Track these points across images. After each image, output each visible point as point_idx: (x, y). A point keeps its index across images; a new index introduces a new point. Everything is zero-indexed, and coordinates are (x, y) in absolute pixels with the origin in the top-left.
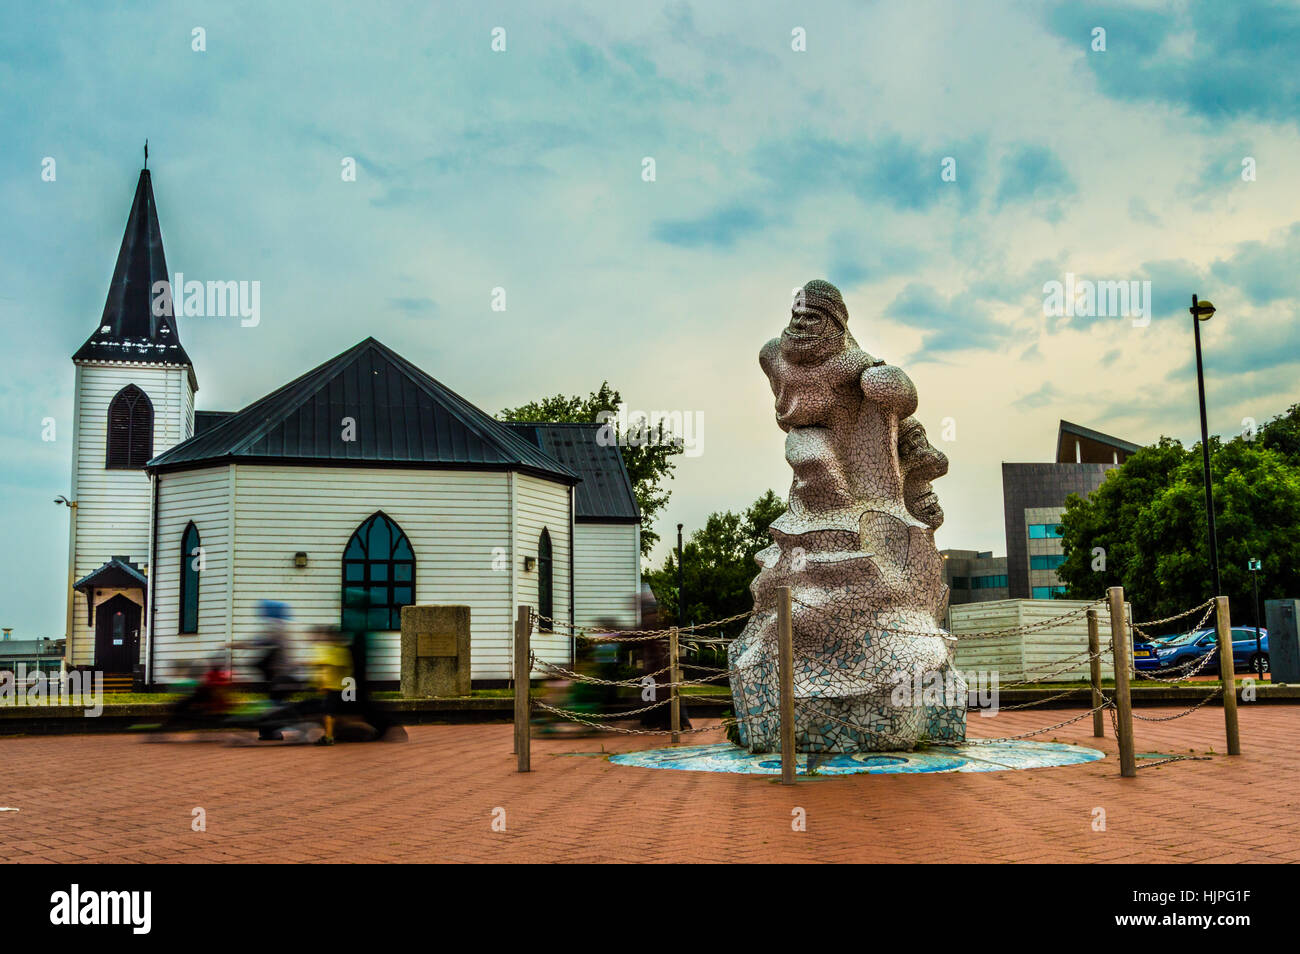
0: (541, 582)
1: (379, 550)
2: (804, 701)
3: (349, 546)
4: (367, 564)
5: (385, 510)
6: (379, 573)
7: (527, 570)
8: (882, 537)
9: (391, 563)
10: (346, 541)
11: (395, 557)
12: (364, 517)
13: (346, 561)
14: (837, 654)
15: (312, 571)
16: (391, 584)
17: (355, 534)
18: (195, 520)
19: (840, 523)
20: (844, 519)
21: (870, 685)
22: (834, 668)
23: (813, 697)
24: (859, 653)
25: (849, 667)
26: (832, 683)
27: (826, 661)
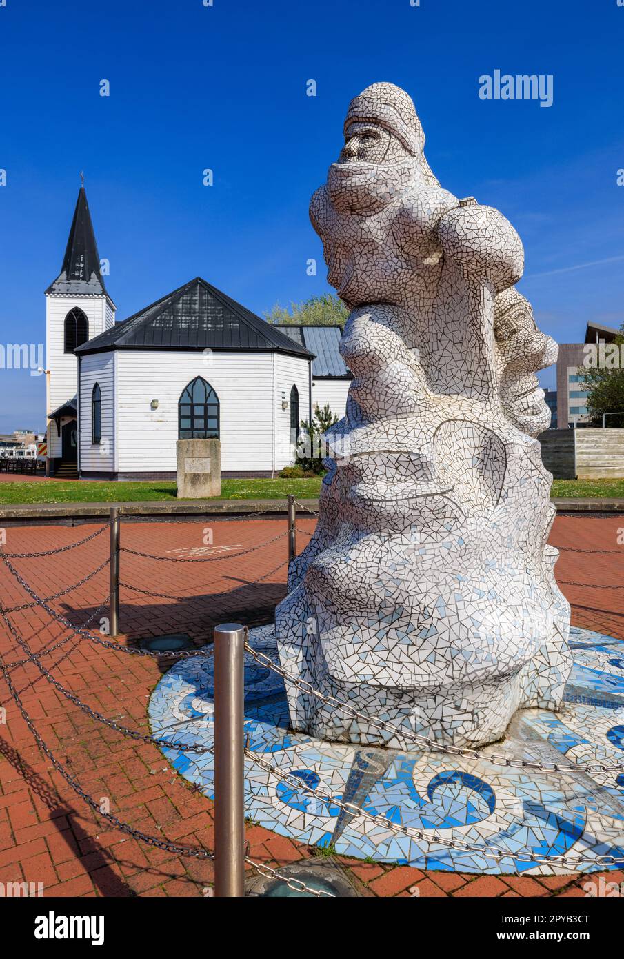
0: (292, 415)
1: (199, 398)
2: (349, 686)
3: (182, 396)
4: (192, 406)
5: (202, 376)
6: (199, 411)
7: (284, 409)
8: (469, 456)
9: (206, 406)
10: (181, 392)
11: (208, 402)
12: (191, 379)
13: (180, 405)
14: (396, 624)
15: (161, 410)
16: (206, 417)
17: (186, 389)
18: (98, 381)
19: (406, 441)
20: (412, 434)
21: (442, 674)
22: (392, 643)
23: (362, 682)
24: (428, 627)
25: (413, 644)
26: (389, 664)
27: (383, 632)
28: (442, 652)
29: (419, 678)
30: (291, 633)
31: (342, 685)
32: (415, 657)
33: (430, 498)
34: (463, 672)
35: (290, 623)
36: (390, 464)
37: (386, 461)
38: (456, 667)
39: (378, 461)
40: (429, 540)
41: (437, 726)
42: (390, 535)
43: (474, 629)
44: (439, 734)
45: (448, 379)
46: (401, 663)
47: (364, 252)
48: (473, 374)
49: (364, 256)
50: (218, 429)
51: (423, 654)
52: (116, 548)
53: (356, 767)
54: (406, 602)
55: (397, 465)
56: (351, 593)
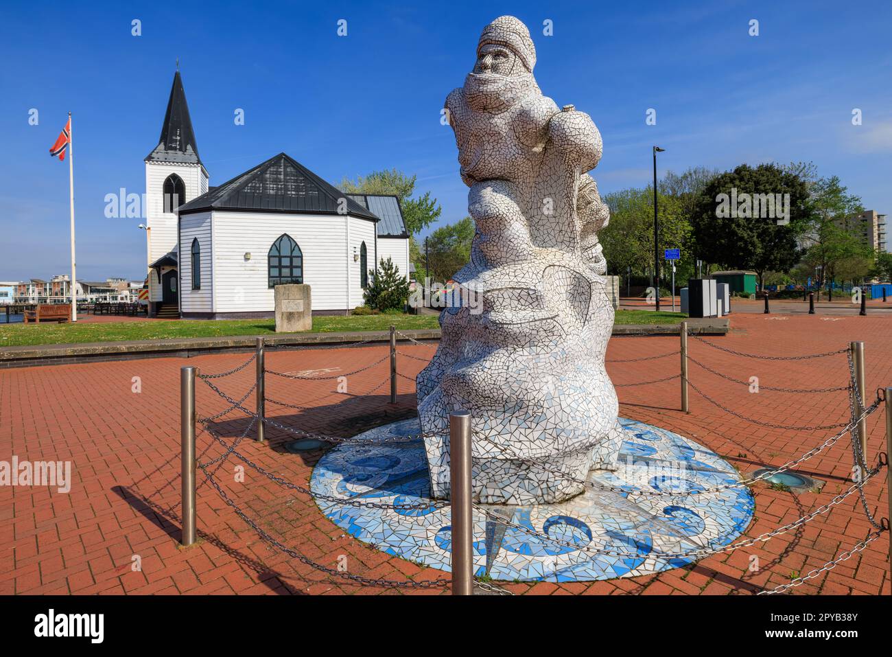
0: (362, 265)
1: (285, 251)
2: (483, 461)
3: (271, 249)
4: (280, 258)
5: (287, 233)
6: (286, 262)
7: (355, 261)
8: (563, 291)
9: (291, 258)
10: (270, 247)
11: (293, 255)
12: (278, 236)
13: (269, 257)
14: (516, 414)
15: (253, 261)
16: (291, 267)
17: (274, 244)
18: (197, 237)
19: (523, 280)
20: (527, 275)
21: (550, 447)
22: (514, 428)
23: (493, 458)
24: (540, 414)
25: (529, 428)
26: (512, 443)
27: (507, 420)
28: (550, 432)
29: (534, 452)
30: (433, 426)
31: (478, 461)
32: (530, 437)
33: (544, 321)
34: (566, 445)
35: (433, 418)
36: (514, 298)
37: (511, 295)
38: (560, 442)
39: (506, 295)
40: (543, 352)
41: (544, 486)
42: (515, 349)
43: (572, 414)
44: (545, 491)
45: (545, 236)
46: (520, 441)
47: (491, 140)
48: (564, 232)
49: (491, 144)
50: (302, 276)
51: (536, 434)
52: (261, 371)
53: (489, 520)
54: (526, 397)
55: (519, 298)
56: (486, 392)
